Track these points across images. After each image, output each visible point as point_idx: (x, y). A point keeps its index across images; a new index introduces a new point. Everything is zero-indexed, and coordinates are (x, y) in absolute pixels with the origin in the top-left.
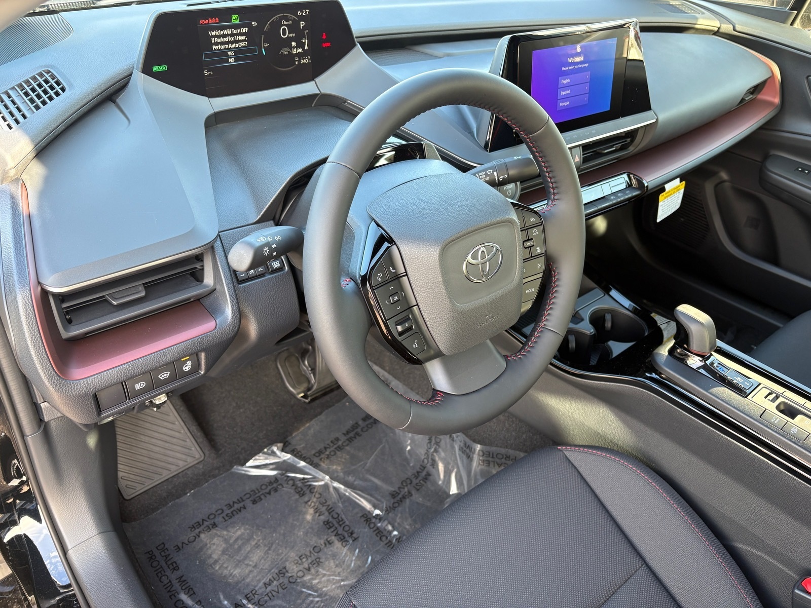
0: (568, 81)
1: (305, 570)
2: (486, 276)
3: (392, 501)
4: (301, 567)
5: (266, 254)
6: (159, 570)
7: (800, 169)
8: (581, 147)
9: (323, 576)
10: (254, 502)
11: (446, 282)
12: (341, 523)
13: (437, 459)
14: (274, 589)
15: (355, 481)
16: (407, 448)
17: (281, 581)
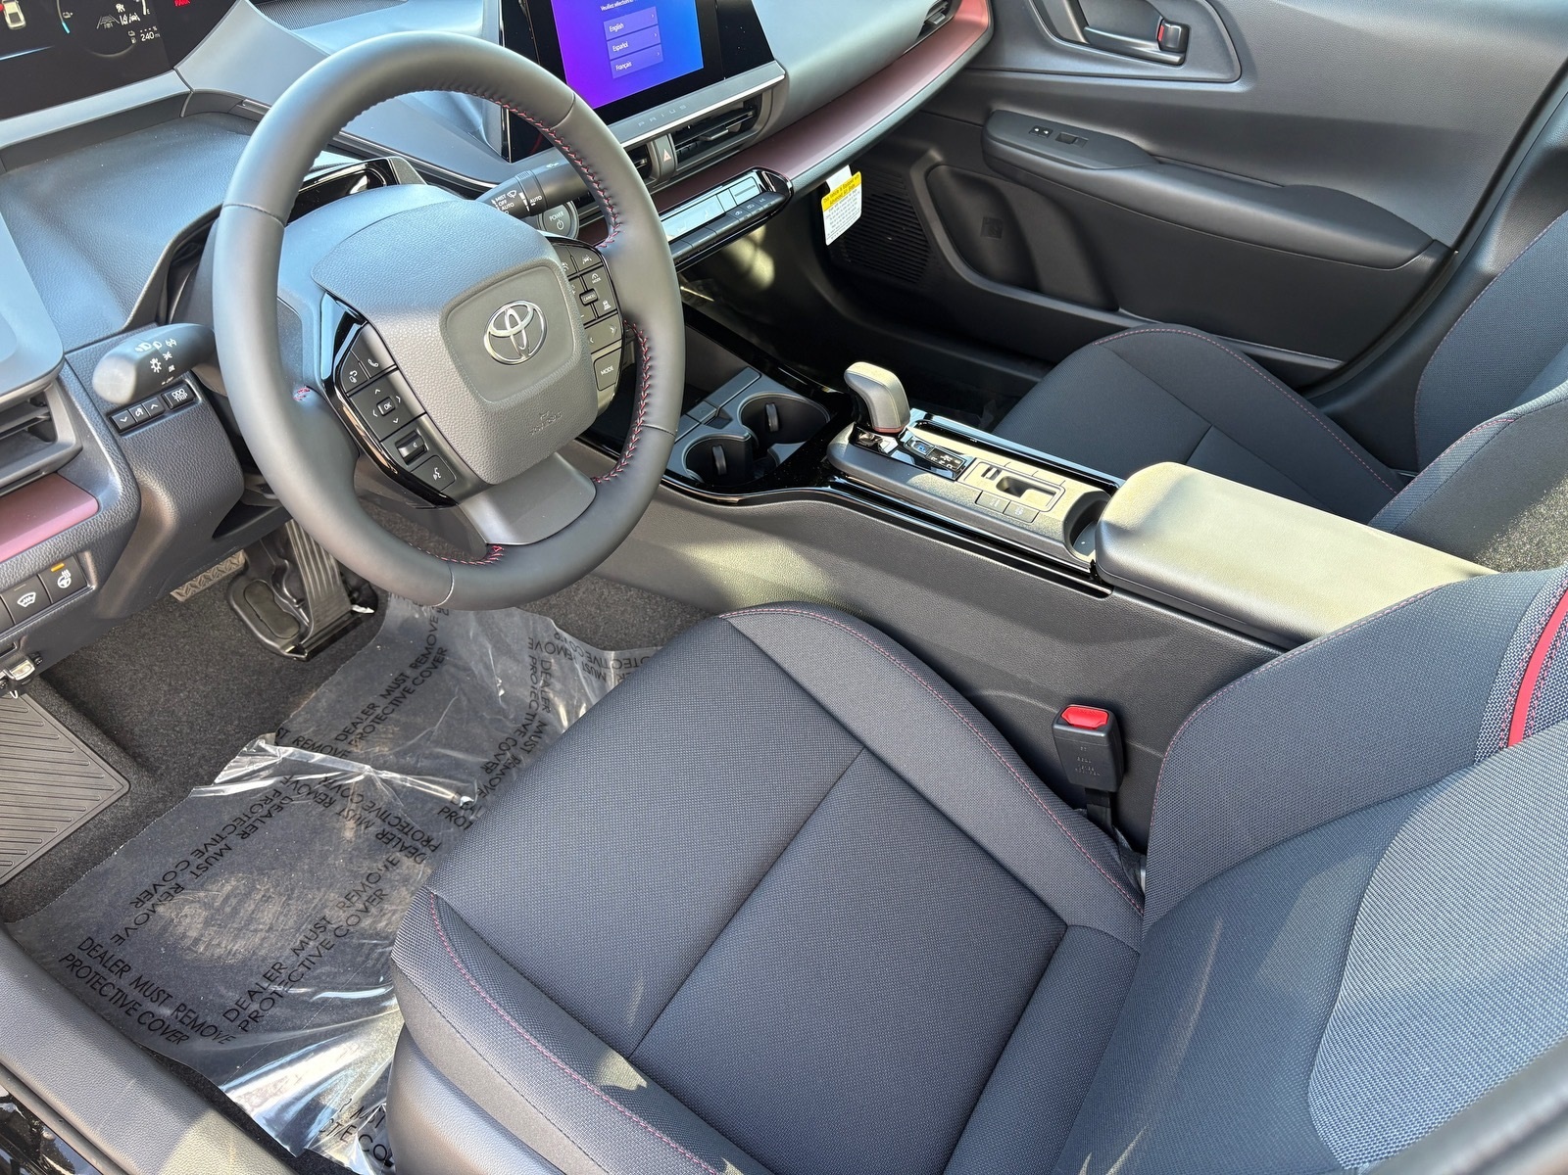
0: (621, 26)
1: (359, 914)
2: (527, 351)
3: (488, 777)
4: (352, 911)
5: (157, 369)
6: (94, 980)
7: (1037, 130)
8: (670, 135)
9: (393, 914)
10: (244, 835)
11: (462, 368)
12: (406, 830)
13: (551, 695)
14: (312, 953)
15: (417, 762)
16: (498, 693)
17: (322, 937)
